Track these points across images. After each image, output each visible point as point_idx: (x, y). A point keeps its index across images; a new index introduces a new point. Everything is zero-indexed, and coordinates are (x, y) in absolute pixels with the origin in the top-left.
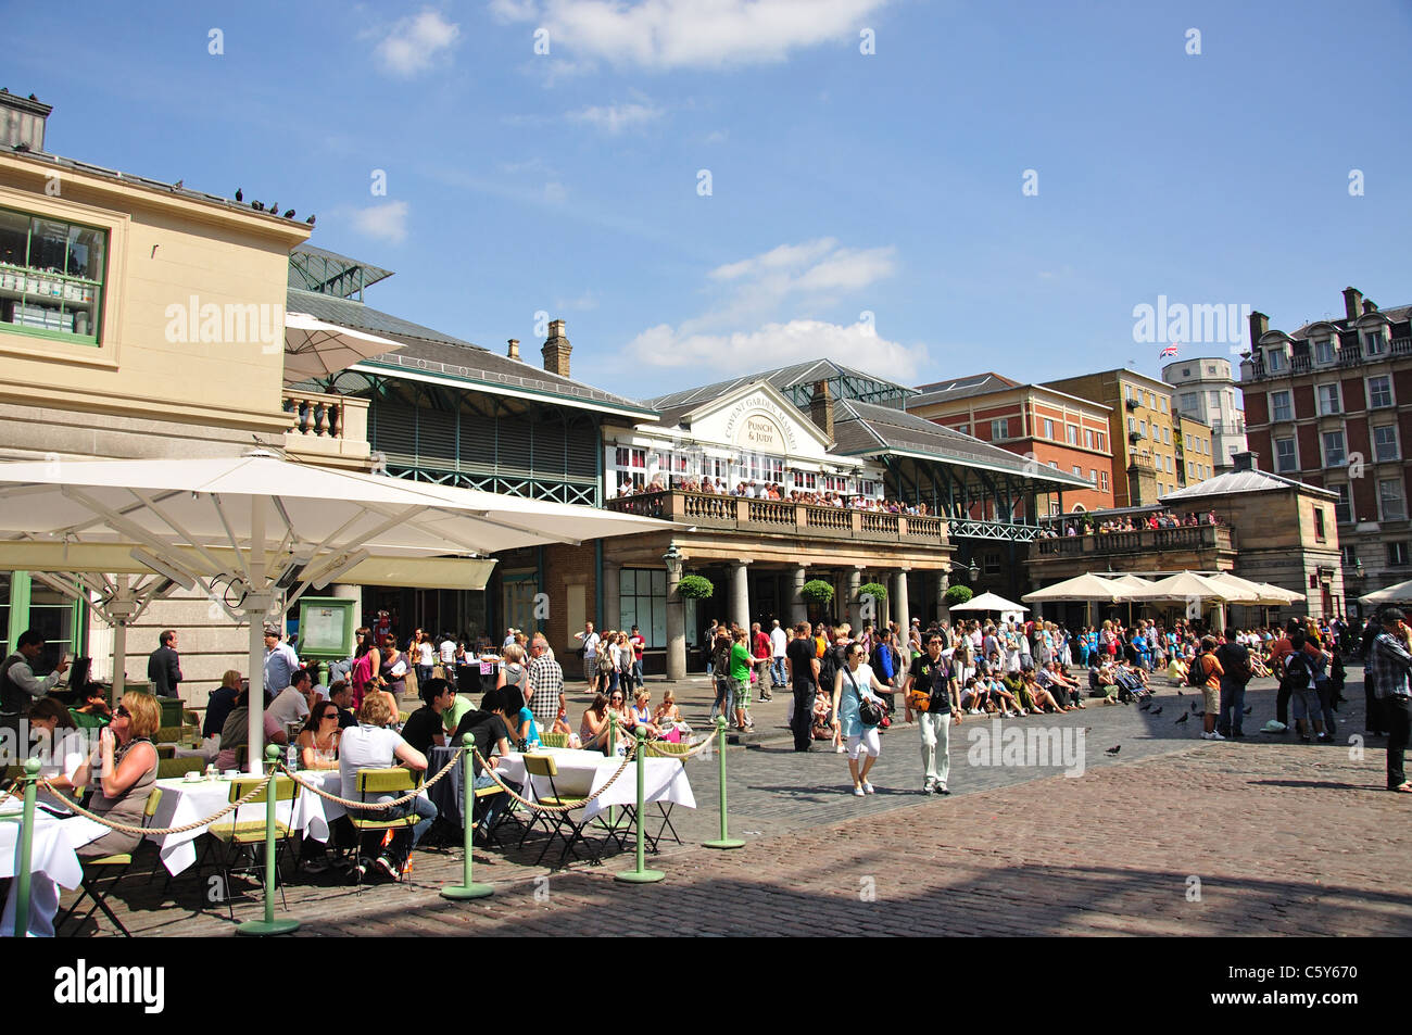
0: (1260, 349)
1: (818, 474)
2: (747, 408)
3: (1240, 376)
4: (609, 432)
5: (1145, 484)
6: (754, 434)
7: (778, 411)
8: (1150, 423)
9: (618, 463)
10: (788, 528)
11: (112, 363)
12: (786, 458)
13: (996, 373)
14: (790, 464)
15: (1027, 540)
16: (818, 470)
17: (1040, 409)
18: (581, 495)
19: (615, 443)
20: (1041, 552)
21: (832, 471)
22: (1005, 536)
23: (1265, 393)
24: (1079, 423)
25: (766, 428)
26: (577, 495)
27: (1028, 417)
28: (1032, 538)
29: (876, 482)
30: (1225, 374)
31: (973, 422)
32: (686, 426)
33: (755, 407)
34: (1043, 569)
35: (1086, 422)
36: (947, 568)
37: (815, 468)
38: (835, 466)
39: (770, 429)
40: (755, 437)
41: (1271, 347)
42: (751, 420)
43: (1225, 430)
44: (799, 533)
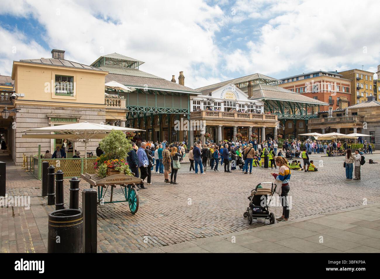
4: (191, 97)
8: (365, 84)
9: (194, 104)
11: (76, 99)
14: (238, 102)
18: (185, 111)
19: (192, 99)
20: (311, 122)
21: (249, 103)
24: (340, 85)
26: (183, 111)
28: (309, 118)
29: (261, 106)
31: (295, 88)
32: (210, 95)
34: (311, 126)
35: (342, 84)
36: (277, 127)
37: (244, 103)
39: (232, 94)
40: (228, 97)
44: (235, 119)
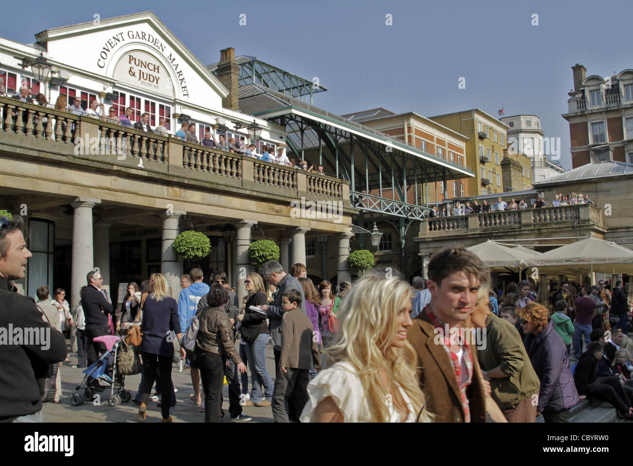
0: (583, 91)
1: (213, 126)
2: (128, 40)
3: (568, 110)
5: (515, 175)
6: (136, 70)
7: (168, 50)
8: (493, 151)
10: (158, 167)
12: (175, 103)
13: (384, 108)
14: (179, 110)
15: (418, 218)
16: (214, 122)
17: (418, 132)
20: (431, 229)
21: (231, 125)
22: (400, 213)
23: (587, 123)
24: (444, 146)
25: (151, 67)
27: (410, 137)
28: (422, 217)
30: (537, 127)
32: (43, 44)
33: (138, 40)
34: (432, 245)
35: (451, 146)
36: (349, 232)
37: (211, 120)
38: (233, 121)
39: (157, 69)
40: (137, 74)
41: (592, 88)
42: (132, 54)
43: (536, 164)
44: (171, 173)
